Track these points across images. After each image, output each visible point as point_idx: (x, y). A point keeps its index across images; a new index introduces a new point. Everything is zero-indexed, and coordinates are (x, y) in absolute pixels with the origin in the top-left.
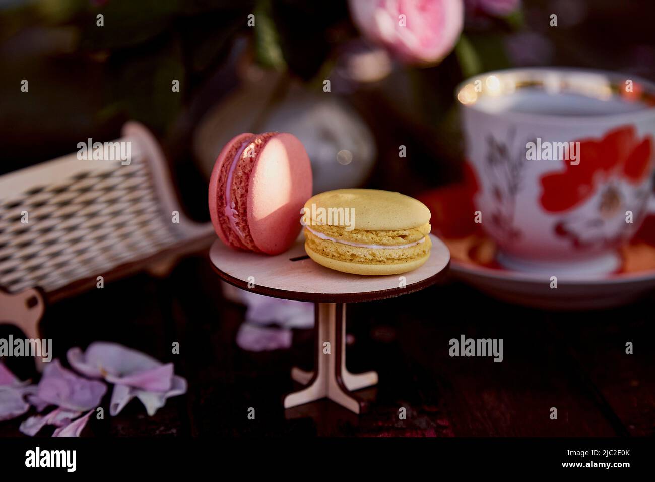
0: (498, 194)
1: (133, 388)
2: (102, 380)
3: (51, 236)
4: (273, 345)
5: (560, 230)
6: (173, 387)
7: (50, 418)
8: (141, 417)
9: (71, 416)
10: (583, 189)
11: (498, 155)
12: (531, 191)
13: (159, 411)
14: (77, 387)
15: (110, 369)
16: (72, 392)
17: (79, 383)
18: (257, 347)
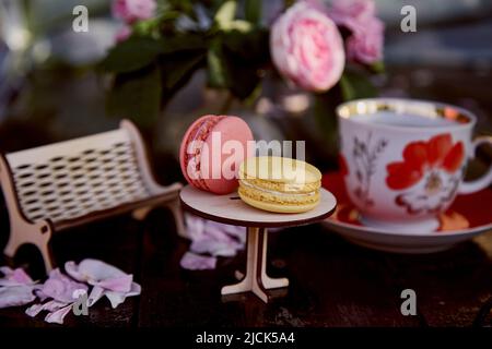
0: (359, 175)
1: (106, 289)
2: (86, 283)
3: (65, 189)
4: (204, 267)
5: (399, 201)
6: (132, 291)
7: (46, 306)
8: (107, 309)
9: (61, 305)
10: (415, 174)
11: (359, 151)
12: (380, 175)
13: (120, 305)
14: (69, 286)
15: (92, 276)
16: (65, 290)
17: (70, 284)
18: (193, 268)
